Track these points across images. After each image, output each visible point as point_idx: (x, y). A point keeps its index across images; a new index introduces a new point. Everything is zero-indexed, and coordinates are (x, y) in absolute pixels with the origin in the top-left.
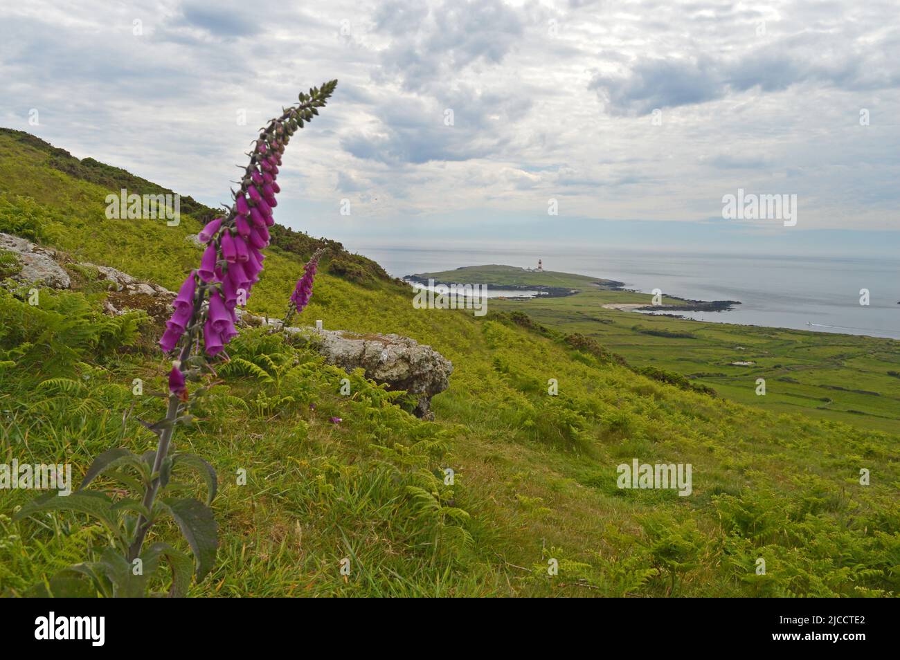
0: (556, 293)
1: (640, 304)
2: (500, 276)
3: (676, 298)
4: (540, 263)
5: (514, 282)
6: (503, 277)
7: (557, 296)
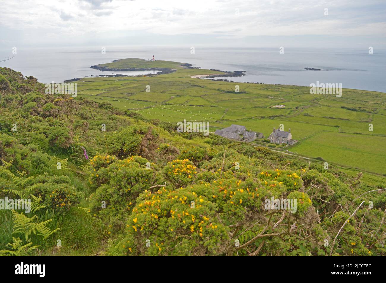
0: (166, 71)
1: (206, 75)
2: (137, 64)
3: (218, 71)
4: (153, 57)
5: (144, 67)
6: (138, 64)
7: (167, 73)
